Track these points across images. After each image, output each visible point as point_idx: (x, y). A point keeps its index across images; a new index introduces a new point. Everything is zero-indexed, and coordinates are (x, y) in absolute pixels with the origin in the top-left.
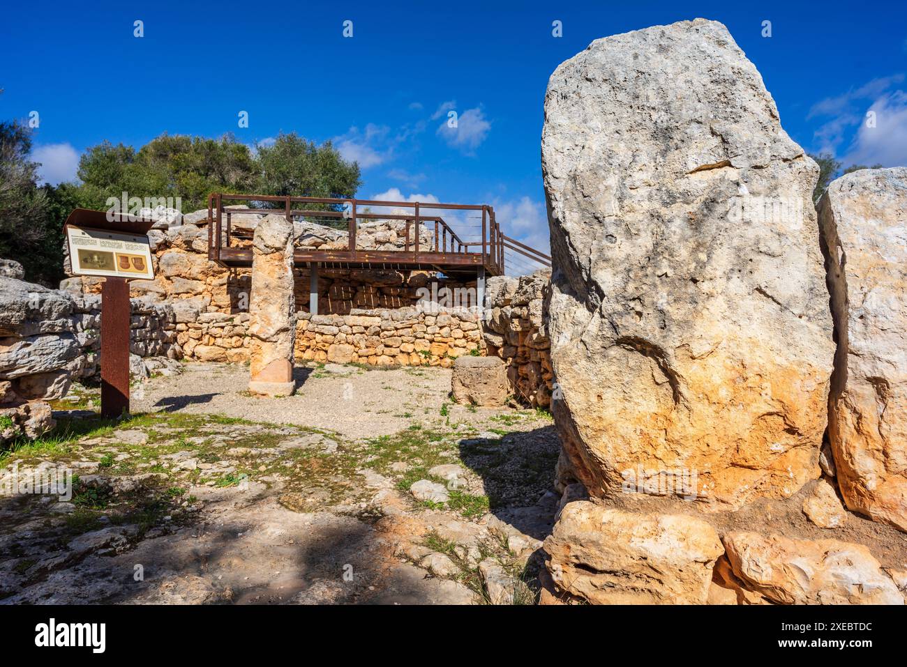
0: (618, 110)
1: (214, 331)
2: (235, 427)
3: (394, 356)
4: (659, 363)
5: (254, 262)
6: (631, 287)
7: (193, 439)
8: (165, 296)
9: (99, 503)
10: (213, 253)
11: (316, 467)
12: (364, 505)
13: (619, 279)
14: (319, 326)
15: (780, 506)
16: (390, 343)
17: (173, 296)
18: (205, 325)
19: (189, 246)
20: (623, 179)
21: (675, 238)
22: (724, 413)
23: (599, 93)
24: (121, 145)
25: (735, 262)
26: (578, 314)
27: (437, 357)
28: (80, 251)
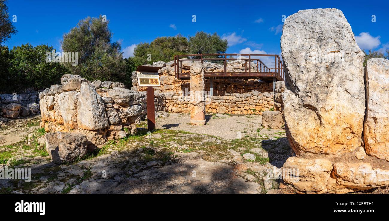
0: (306, 32)
1: (177, 102)
2: (187, 134)
3: (242, 111)
4: (316, 113)
5: (191, 78)
6: (308, 88)
7: (175, 138)
8: (161, 91)
9: (151, 154)
10: (177, 76)
11: (214, 148)
12: (230, 160)
13: (304, 85)
14: (214, 100)
15: (349, 155)
16: (240, 106)
17: (164, 90)
18: (175, 100)
19: (168, 74)
20: (307, 53)
21: (322, 73)
22: (334, 128)
23: (300, 26)
24: (145, 43)
25: (340, 81)
26: (292, 97)
27: (258, 111)
28: (140, 79)
